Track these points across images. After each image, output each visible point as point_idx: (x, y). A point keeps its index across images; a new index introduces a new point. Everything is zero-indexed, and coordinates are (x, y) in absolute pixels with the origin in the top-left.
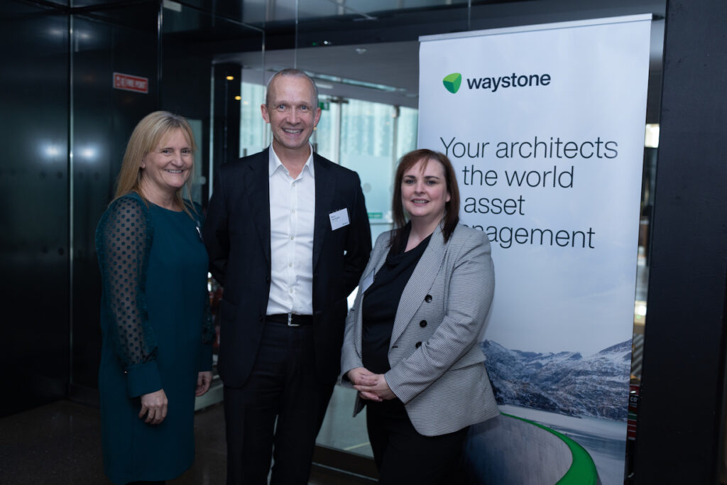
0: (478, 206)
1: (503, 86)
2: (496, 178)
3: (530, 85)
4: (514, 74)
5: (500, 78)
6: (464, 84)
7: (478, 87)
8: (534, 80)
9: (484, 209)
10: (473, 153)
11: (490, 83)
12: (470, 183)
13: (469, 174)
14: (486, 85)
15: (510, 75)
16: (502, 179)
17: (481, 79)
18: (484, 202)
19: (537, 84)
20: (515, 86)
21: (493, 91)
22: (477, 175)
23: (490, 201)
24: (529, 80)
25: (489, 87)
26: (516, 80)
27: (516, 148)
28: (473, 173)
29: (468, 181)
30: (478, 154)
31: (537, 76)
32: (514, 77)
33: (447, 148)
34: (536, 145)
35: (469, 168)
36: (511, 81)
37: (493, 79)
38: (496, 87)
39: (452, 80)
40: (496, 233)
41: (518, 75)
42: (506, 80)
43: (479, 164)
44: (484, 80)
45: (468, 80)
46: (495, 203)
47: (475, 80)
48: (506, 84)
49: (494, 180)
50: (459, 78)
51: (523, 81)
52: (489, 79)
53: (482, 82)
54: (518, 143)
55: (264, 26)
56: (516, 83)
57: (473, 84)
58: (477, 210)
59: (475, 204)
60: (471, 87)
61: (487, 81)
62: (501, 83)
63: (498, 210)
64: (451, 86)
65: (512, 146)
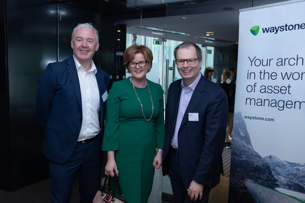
0: (267, 90)
1: (280, 30)
2: (276, 76)
3: (295, 29)
4: (286, 24)
5: (279, 27)
6: (261, 31)
7: (267, 32)
8: (297, 27)
9: (270, 91)
10: (265, 64)
11: (274, 30)
12: (263, 79)
13: (262, 74)
14: (272, 31)
15: (284, 25)
16: (279, 77)
17: (269, 28)
18: (270, 88)
19: (299, 29)
20: (287, 30)
21: (275, 33)
22: (267, 75)
23: (273, 87)
24: (294, 27)
25: (274, 31)
26: (287, 27)
27: (287, 61)
28: (264, 74)
29: (262, 77)
30: (267, 64)
31: (298, 25)
32: (286, 26)
33: (252, 62)
34: (297, 59)
35: (263, 71)
36: (285, 28)
37: (276, 27)
38: (277, 31)
39: (254, 29)
40: (276, 103)
41: (288, 25)
42: (282, 27)
43: (268, 69)
44: (271, 28)
45: (263, 29)
46: (276, 88)
47: (266, 29)
48: (282, 30)
49: (276, 77)
50: (258, 28)
51: (291, 28)
52: (273, 28)
53: (270, 29)
54: (288, 58)
55: (141, 8)
56: (287, 29)
57: (265, 30)
58: (266, 92)
59: (265, 89)
60: (264, 32)
61: (272, 28)
62: (280, 29)
63: (277, 92)
64: (254, 32)
65: (285, 60)
